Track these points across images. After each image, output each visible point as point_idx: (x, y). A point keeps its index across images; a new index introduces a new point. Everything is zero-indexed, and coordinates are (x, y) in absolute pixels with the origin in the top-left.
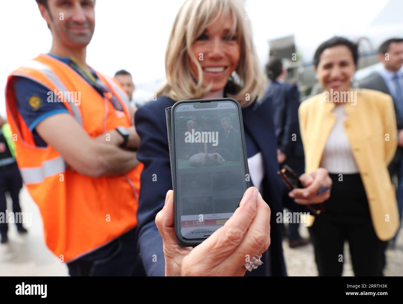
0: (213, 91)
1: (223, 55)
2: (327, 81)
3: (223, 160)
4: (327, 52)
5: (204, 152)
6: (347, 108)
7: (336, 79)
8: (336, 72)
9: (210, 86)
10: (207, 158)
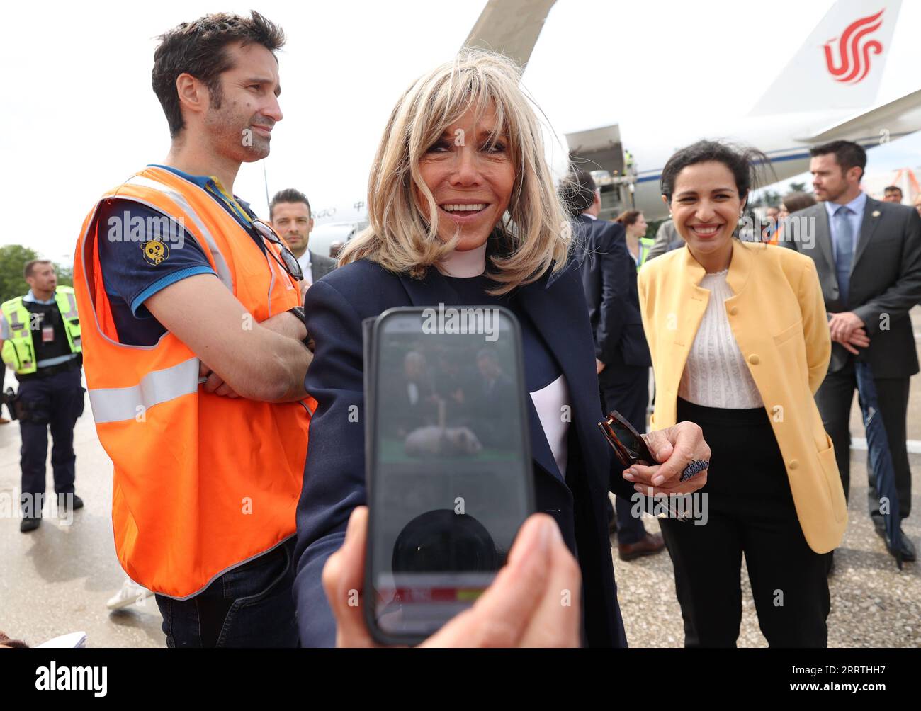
0: (460, 249)
1: (479, 179)
2: (688, 224)
3: (479, 447)
4: (687, 171)
5: (436, 423)
6: (732, 276)
7: (705, 224)
8: (704, 210)
9: (454, 240)
10: (444, 439)
